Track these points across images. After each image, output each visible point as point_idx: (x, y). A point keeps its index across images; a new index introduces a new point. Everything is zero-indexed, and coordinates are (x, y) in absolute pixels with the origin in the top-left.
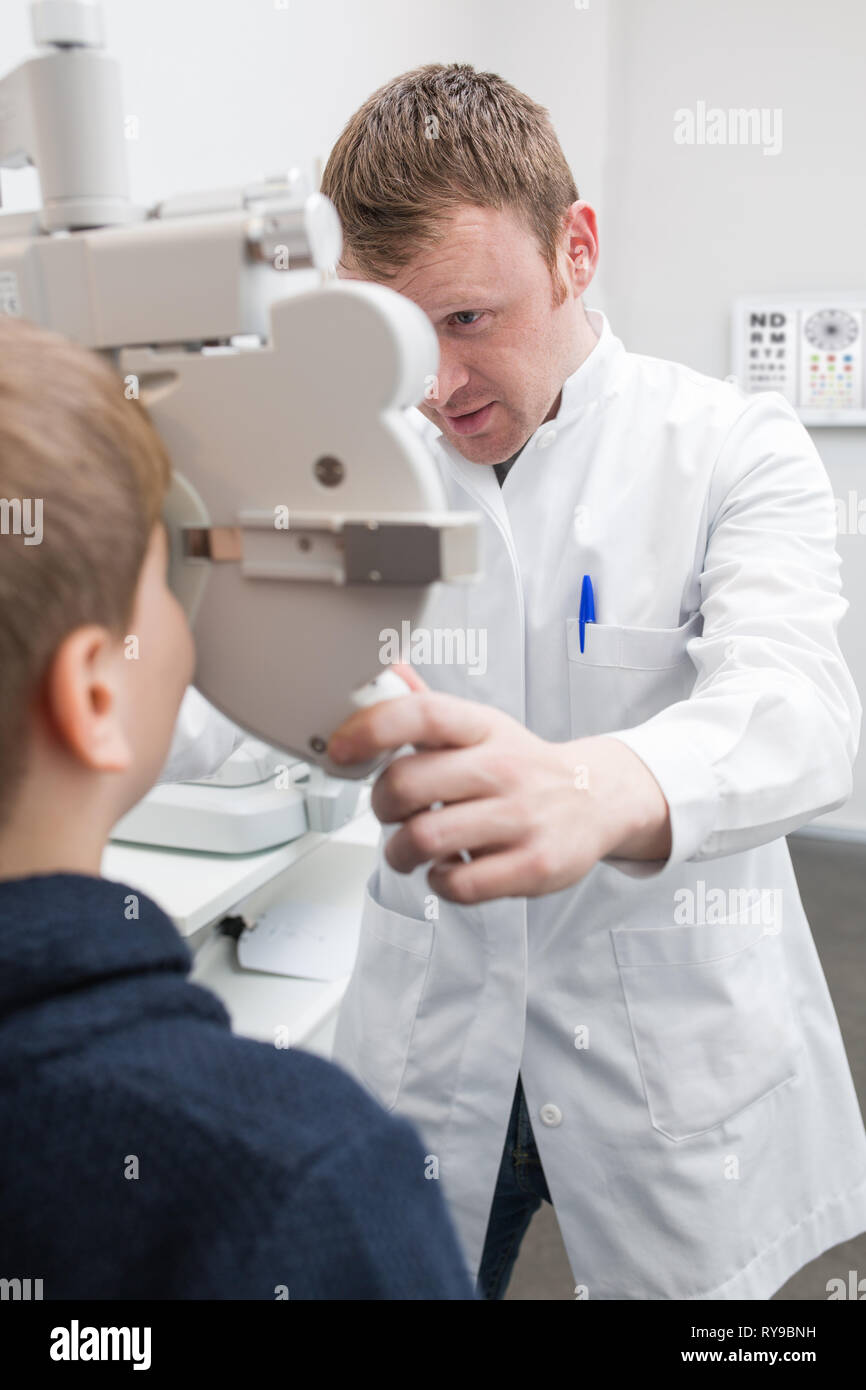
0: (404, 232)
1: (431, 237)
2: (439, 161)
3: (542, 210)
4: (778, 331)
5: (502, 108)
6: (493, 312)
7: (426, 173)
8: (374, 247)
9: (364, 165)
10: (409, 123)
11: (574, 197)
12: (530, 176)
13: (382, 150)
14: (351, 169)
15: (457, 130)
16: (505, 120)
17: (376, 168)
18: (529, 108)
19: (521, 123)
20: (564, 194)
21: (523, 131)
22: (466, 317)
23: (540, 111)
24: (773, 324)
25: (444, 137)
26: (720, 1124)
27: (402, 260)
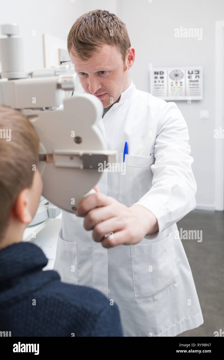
0: (90, 49)
1: (97, 51)
2: (100, 33)
3: (123, 48)
4: (162, 76)
5: (116, 22)
6: (110, 72)
7: (97, 35)
8: (83, 52)
9: (81, 31)
10: (93, 23)
11: (130, 46)
12: (121, 39)
13: (86, 28)
14: (78, 32)
15: (105, 26)
16: (116, 25)
17: (84, 33)
18: (122, 23)
19: (120, 26)
20: (128, 45)
21: (120, 28)
22: (103, 72)
23: (124, 24)
24: (160, 74)
25: (102, 27)
26: (153, 296)
27: (89, 56)
